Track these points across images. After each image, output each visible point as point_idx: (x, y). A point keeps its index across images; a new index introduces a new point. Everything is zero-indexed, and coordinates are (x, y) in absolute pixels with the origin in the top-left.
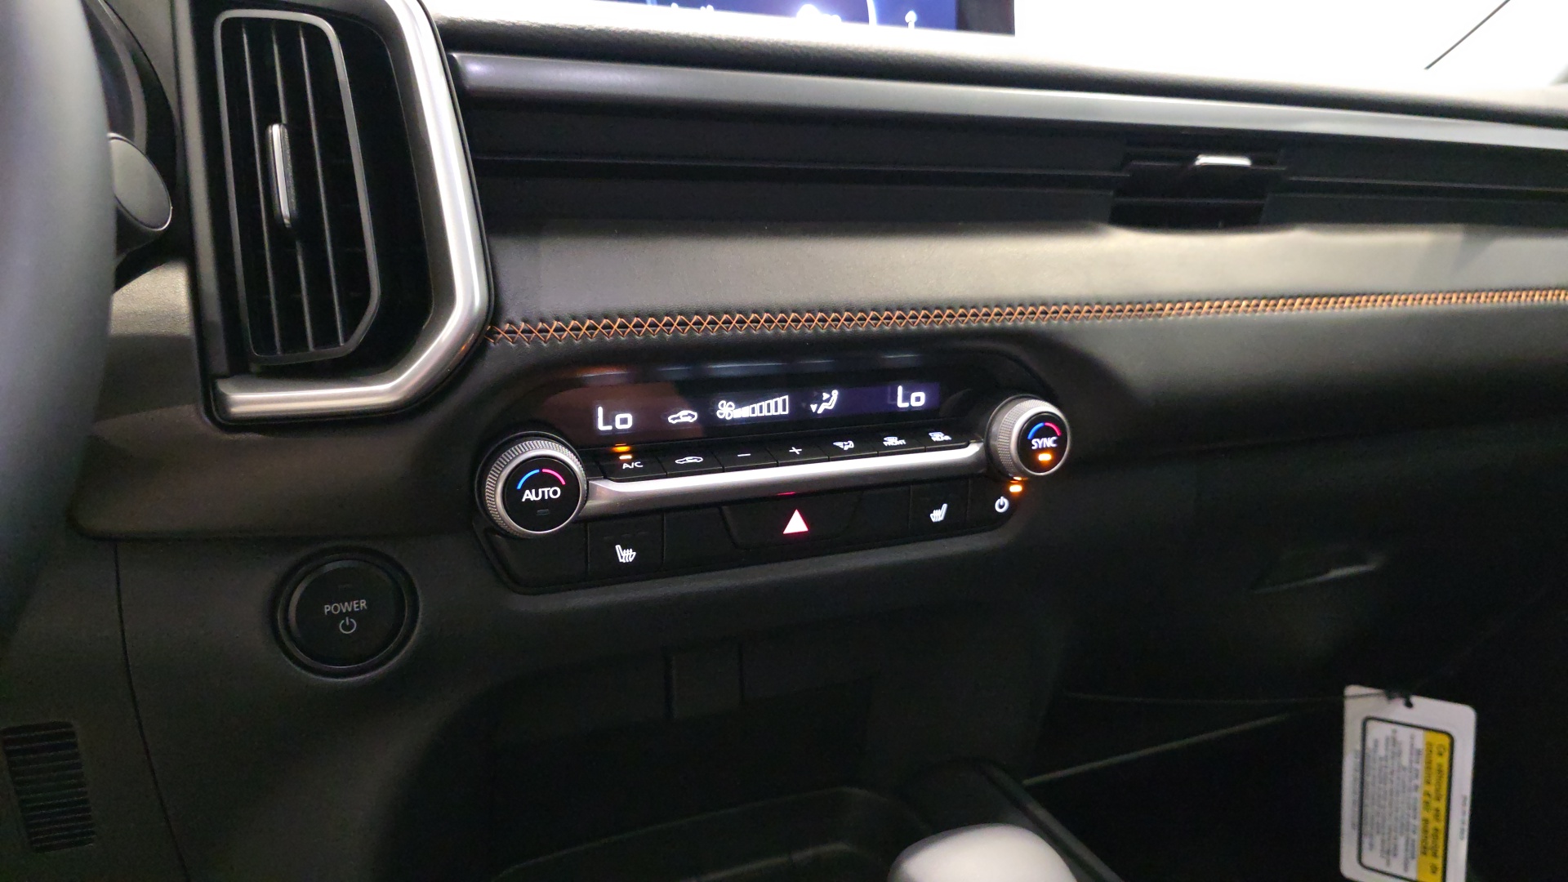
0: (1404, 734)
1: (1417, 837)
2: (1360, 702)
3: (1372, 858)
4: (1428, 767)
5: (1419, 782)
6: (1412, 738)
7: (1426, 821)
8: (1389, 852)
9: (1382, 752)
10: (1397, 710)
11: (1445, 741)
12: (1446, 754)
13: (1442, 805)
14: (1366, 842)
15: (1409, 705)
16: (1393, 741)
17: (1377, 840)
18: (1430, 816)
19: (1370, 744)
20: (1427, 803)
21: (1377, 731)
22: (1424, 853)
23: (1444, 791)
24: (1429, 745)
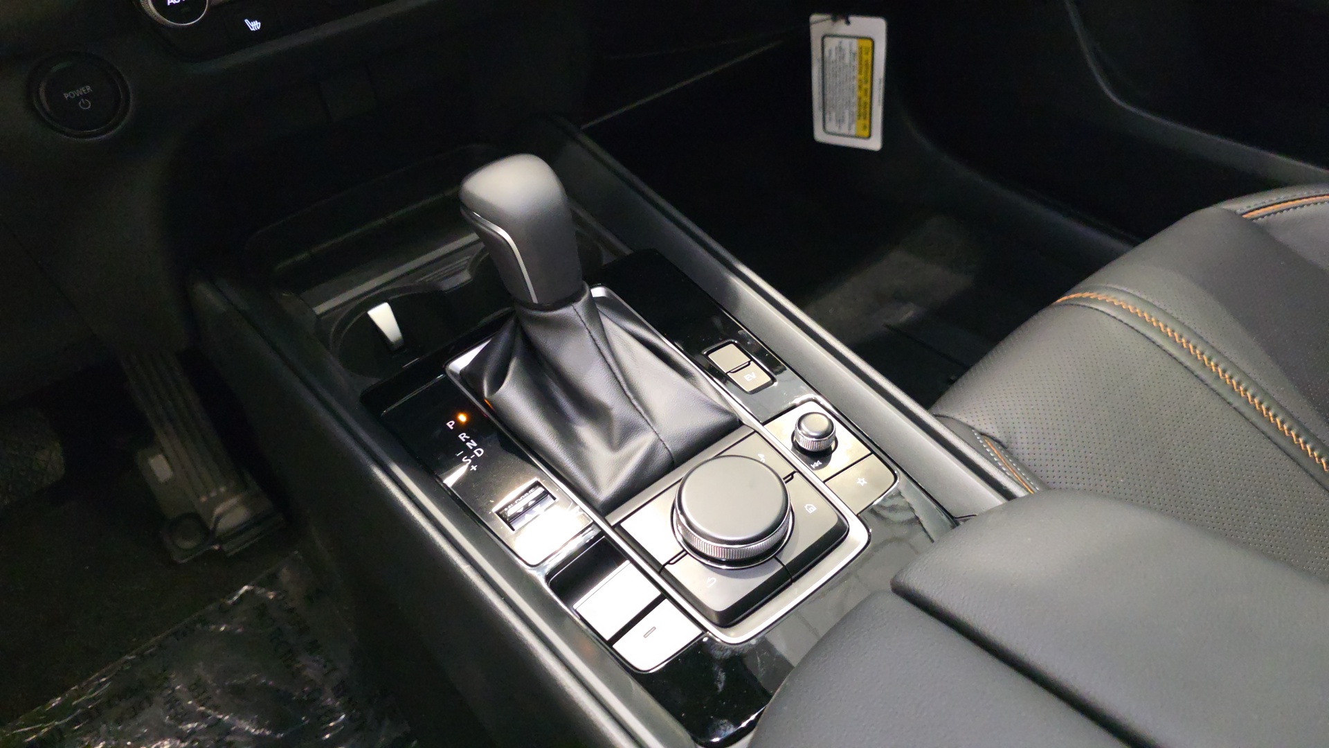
0: (846, 42)
1: (855, 109)
2: (819, 24)
3: (832, 126)
4: (860, 63)
5: (856, 73)
6: (851, 45)
7: (860, 99)
8: (840, 121)
9: (833, 56)
10: (841, 27)
11: (869, 43)
12: (870, 53)
13: (868, 86)
14: (827, 116)
15: (848, 23)
16: (840, 49)
17: (834, 115)
18: (862, 93)
19: (827, 53)
20: (860, 87)
21: (831, 44)
22: (859, 119)
23: (869, 79)
24: (861, 48)
